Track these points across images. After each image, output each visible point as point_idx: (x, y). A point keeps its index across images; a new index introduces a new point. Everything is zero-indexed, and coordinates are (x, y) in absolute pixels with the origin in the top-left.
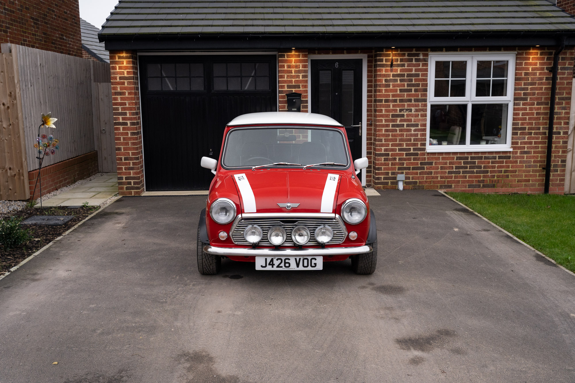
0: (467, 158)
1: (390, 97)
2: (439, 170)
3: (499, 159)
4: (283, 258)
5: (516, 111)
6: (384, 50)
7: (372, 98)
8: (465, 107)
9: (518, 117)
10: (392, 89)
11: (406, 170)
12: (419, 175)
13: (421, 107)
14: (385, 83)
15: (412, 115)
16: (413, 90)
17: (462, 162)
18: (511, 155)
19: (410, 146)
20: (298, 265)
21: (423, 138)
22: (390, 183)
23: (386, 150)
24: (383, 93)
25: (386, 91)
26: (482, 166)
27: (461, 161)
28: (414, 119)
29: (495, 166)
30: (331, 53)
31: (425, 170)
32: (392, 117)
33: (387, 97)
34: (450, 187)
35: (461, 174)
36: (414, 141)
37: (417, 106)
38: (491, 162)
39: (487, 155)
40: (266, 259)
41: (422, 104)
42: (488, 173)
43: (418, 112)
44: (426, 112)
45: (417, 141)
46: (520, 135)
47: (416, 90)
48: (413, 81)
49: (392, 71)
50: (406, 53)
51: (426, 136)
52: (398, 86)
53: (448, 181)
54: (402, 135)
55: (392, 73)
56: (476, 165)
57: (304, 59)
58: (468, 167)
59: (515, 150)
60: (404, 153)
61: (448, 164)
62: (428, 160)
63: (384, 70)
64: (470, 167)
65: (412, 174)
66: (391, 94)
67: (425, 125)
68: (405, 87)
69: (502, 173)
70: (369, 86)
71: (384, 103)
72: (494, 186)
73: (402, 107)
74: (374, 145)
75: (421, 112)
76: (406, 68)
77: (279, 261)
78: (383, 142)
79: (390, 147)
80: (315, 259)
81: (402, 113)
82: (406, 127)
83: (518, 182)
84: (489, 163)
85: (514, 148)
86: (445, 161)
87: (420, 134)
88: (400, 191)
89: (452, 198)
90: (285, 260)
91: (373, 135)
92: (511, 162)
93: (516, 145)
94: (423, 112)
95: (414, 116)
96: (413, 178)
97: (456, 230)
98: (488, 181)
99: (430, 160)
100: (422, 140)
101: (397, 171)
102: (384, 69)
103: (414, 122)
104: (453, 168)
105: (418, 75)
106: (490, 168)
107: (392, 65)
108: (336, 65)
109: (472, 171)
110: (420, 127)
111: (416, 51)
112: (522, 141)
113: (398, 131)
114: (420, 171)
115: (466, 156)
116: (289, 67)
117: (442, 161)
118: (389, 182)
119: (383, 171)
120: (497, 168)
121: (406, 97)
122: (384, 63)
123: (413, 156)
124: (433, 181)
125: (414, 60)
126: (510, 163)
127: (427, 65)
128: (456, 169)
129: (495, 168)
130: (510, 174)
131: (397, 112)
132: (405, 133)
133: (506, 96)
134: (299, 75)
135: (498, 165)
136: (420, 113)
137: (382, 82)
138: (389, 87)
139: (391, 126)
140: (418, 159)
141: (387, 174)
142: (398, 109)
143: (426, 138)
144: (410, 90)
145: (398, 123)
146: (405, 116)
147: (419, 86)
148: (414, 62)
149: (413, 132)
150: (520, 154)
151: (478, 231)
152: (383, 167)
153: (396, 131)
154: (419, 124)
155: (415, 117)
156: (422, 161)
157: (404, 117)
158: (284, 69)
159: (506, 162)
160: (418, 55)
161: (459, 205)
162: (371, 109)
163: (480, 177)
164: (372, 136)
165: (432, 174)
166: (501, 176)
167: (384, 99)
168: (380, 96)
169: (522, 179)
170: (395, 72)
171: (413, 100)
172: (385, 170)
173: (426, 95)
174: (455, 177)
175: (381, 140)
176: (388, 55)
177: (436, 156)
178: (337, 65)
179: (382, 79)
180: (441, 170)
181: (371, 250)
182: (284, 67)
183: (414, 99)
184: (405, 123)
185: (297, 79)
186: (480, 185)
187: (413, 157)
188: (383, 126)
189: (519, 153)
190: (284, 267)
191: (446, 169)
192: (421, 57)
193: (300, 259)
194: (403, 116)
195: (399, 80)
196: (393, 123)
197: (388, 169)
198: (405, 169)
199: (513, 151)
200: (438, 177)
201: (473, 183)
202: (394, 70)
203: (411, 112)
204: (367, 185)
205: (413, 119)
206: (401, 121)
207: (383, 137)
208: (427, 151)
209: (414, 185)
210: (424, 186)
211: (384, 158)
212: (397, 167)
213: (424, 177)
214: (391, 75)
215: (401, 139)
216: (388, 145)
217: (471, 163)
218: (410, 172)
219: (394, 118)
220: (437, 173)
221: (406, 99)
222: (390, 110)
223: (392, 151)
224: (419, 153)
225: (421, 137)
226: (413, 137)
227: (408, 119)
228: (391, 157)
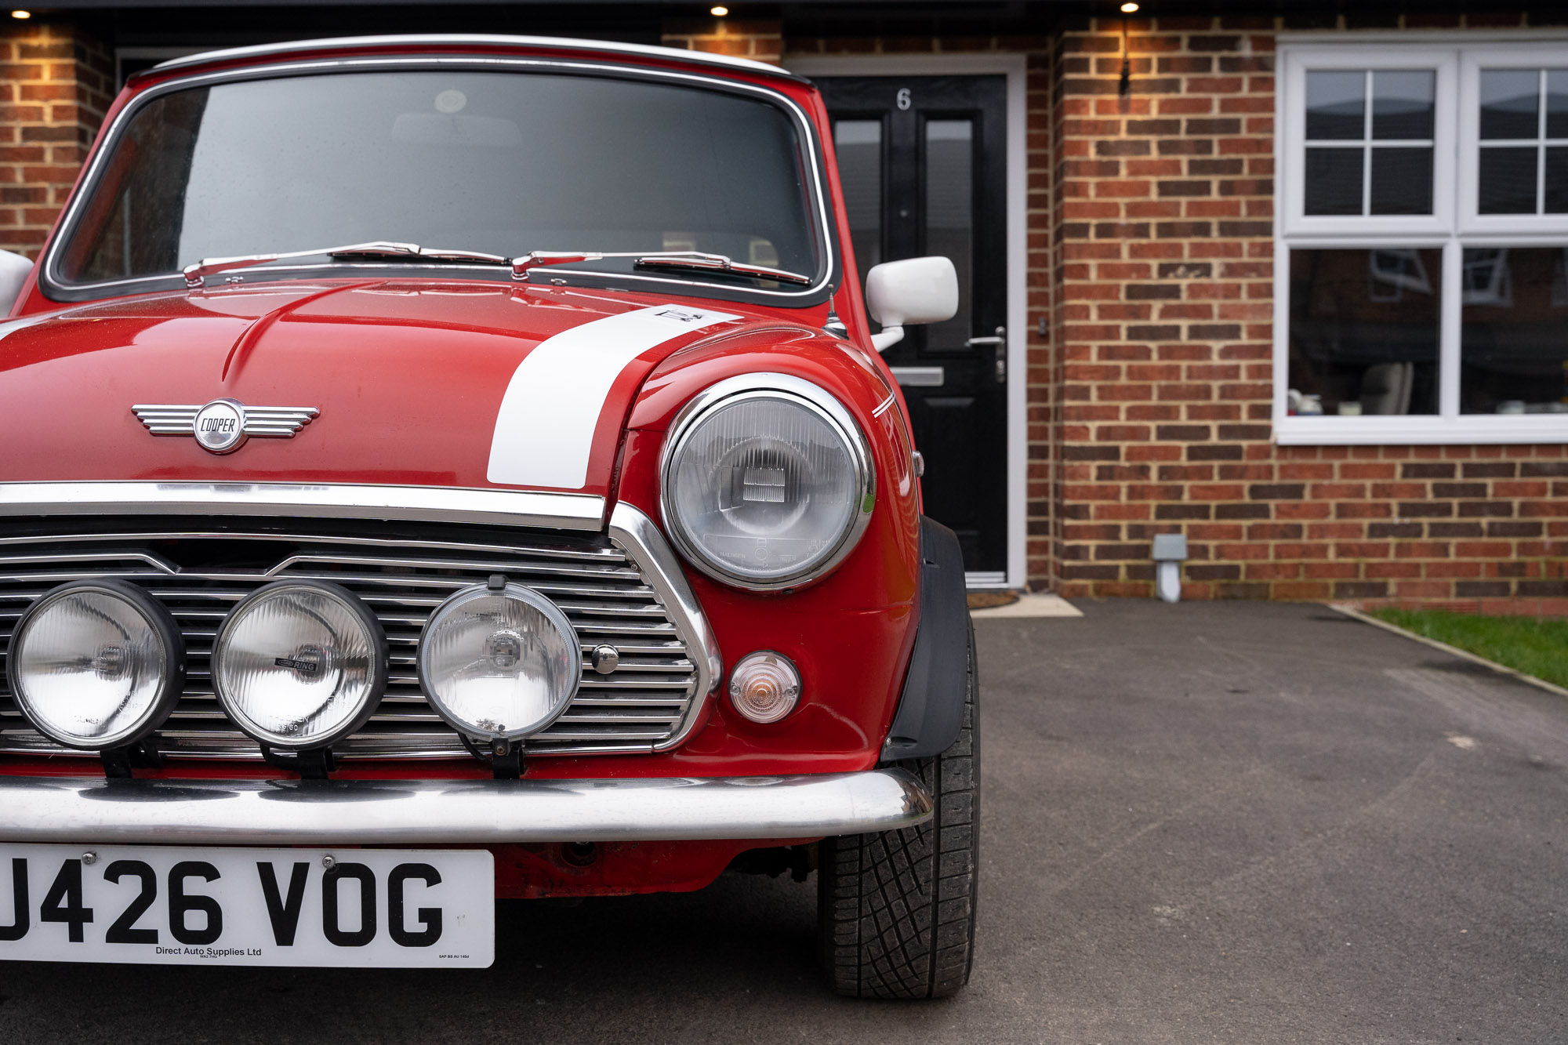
0: (1449, 470)
1: (1117, 215)
2: (1332, 519)
4: (162, 864)
6: (1094, 22)
7: (1047, 227)
8: (1432, 258)
10: (1126, 183)
11: (1192, 518)
12: (1244, 540)
13: (1251, 255)
14: (1099, 158)
15: (1211, 291)
16: (1215, 187)
17: (1429, 488)
19: (1206, 418)
20: (284, 928)
21: (1261, 383)
22: (1123, 572)
23: (1104, 433)
24: (1088, 196)
25: (1102, 189)
26: (1516, 506)
27: (1422, 481)
28: (1221, 306)
30: (879, 48)
31: (1273, 517)
32: (1128, 298)
33: (1106, 216)
34: (1380, 590)
35: (1425, 539)
36: (1223, 396)
37: (1234, 250)
38: (1550, 486)
39: (1533, 459)
40: (20, 869)
41: (1252, 245)
42: (1540, 533)
43: (1237, 277)
44: (1272, 275)
45: (1234, 398)
47: (1226, 188)
48: (1216, 149)
49: (1124, 107)
50: (1185, 36)
51: (1272, 378)
52: (1152, 168)
53: (1370, 566)
54: (1173, 372)
55: (1124, 119)
56: (1489, 499)
58: (1456, 510)
60: (1180, 448)
61: (1369, 494)
62: (1281, 478)
63: (1092, 106)
64: (1465, 510)
65: (1217, 533)
66: (1122, 201)
67: (1267, 331)
68: (1178, 172)
70: (1034, 181)
71: (1093, 239)
72: (1566, 590)
73: (1171, 257)
74: (1056, 419)
75: (1249, 277)
76: (1184, 94)
77: (130, 887)
78: (1094, 400)
79: (1123, 421)
80: (432, 877)
81: (1170, 281)
82: (1190, 338)
84: (1542, 492)
86: (1353, 482)
87: (1249, 368)
88: (1169, 603)
89: (1397, 629)
90: (179, 873)
91: (1052, 376)
94: (1259, 276)
95: (1220, 293)
96: (1220, 552)
97: (1463, 742)
99: (1293, 477)
100: (1258, 392)
101: (1152, 520)
102: (1092, 100)
103: (1223, 316)
104: (1389, 513)
105: (1233, 126)
106: (1547, 514)
107: (1124, 86)
108: (900, 97)
109: (1470, 523)
110: (1249, 338)
111: (1225, 26)
113: (1155, 355)
114: (1250, 522)
115: (1443, 459)
117: (1344, 482)
118: (1117, 567)
119: (1092, 522)
121: (1188, 215)
122: (1093, 74)
123: (1219, 457)
124: (1308, 567)
125: (1215, 65)
127: (1269, 84)
128: (1401, 515)
131: (1150, 278)
132: (1184, 364)
136: (1244, 282)
137: (1085, 152)
138: (1117, 173)
139: (1124, 333)
140: (1241, 473)
141: (1113, 532)
142: (1154, 263)
143: (1271, 386)
144: (1204, 188)
145: (1155, 320)
146: (1184, 295)
147: (1239, 171)
148: (1216, 73)
149: (1216, 361)
152: (1093, 505)
153: (1146, 353)
154: (1244, 329)
155: (1226, 297)
156: (1259, 477)
157: (1178, 297)
160: (1232, 43)
161: (1438, 649)
162: (1042, 274)
163: (1506, 550)
164: (1047, 381)
165: (1300, 538)
167: (1094, 221)
168: (1078, 209)
170: (1139, 111)
171: (1215, 228)
172: (1101, 518)
173: (1267, 208)
174: (1401, 550)
175: (1084, 393)
176: (1111, 45)
177: (1318, 461)
178: (903, 99)
179: (1087, 142)
180: (1337, 518)
181: (915, 808)
183: (1221, 223)
184: (1184, 324)
186: (1508, 584)
187: (1220, 463)
188: (1092, 333)
190: (166, 938)
191: (1362, 516)
192: (1246, 51)
193: (300, 872)
194: (1173, 292)
195: (1154, 147)
196: (1133, 323)
197: (1117, 512)
198: (1188, 512)
200: (1326, 547)
201: (1479, 575)
202: (1133, 106)
203: (1208, 275)
204: (1030, 583)
205: (1216, 304)
206: (1166, 313)
207: (1092, 378)
208: (1276, 439)
209: (1224, 581)
210: (1268, 585)
211: (1100, 468)
212: (1153, 503)
213: (1265, 547)
214: (1124, 127)
215: (1167, 387)
216: (1113, 413)
217: (1463, 490)
218: (1210, 527)
219: (1136, 302)
220: (1319, 531)
221: (1187, 223)
222: (1122, 267)
223: (1133, 439)
224: (1245, 448)
225: (1250, 382)
226: (1219, 379)
227: (1194, 306)
228: (1127, 464)
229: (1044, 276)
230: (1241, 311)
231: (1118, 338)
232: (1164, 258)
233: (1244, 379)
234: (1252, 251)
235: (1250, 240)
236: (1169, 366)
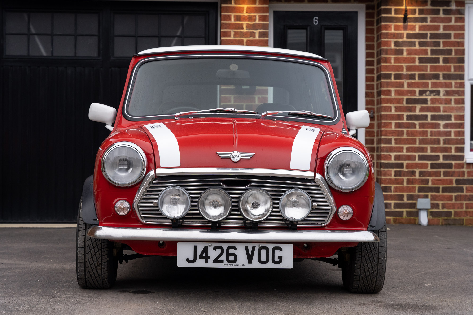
1: (403, 71)
4: (225, 246)
7: (374, 74)
10: (406, 58)
11: (433, 192)
12: (454, 201)
13: (455, 87)
14: (395, 48)
15: (440, 101)
16: (441, 60)
19: (438, 152)
20: (250, 260)
21: (460, 138)
22: (405, 214)
23: (397, 158)
24: (391, 63)
25: (396, 60)
28: (444, 107)
30: (306, 1)
31: (465, 192)
32: (407, 103)
33: (398, 71)
36: (444, 143)
37: (449, 85)
40: (195, 247)
41: (456, 83)
43: (450, 96)
44: (464, 95)
45: (449, 144)
47: (446, 61)
48: (441, 45)
49: (405, 28)
50: (429, 1)
51: (464, 136)
52: (416, 52)
54: (425, 133)
55: (405, 32)
57: (263, 7)
60: (427, 164)
62: (468, 176)
63: (393, 27)
65: (442, 198)
66: (404, 65)
67: (462, 117)
68: (427, 54)
70: (368, 55)
71: (393, 80)
73: (424, 87)
74: (377, 152)
75: (455, 96)
76: (429, 23)
77: (218, 251)
78: (393, 144)
79: (405, 153)
80: (281, 249)
81: (424, 97)
82: (432, 120)
87: (455, 132)
88: (423, 226)
90: (228, 249)
91: (375, 134)
94: (459, 96)
95: (443, 102)
96: (444, 206)
100: (459, 142)
101: (417, 193)
102: (393, 25)
103: (444, 111)
105: (448, 36)
107: (405, 20)
108: (314, 20)
110: (455, 120)
113: (417, 127)
114: (456, 194)
116: (238, 18)
118: (403, 212)
119: (393, 193)
121: (431, 71)
122: (393, 15)
123: (443, 168)
125: (441, 12)
127: (462, 20)
131: (415, 96)
132: (429, 130)
134: (254, 33)
136: (453, 98)
137: (390, 46)
138: (402, 54)
139: (405, 117)
140: (452, 174)
141: (401, 197)
142: (417, 90)
143: (464, 139)
144: (437, 60)
145: (417, 112)
146: (429, 103)
147: (451, 54)
148: (442, 15)
149: (442, 129)
152: (393, 186)
153: (414, 126)
154: (453, 116)
155: (446, 104)
156: (459, 176)
157: (427, 104)
158: (229, 22)
160: (448, 4)
162: (371, 93)
164: (374, 136)
167: (393, 73)
168: (387, 68)
170: (411, 30)
171: (441, 76)
172: (396, 192)
173: (462, 69)
175: (389, 141)
176: (400, 3)
178: (316, 21)
179: (390, 42)
181: (376, 239)
182: (230, 19)
183: (444, 74)
184: (429, 114)
185: (251, 39)
187: (444, 170)
188: (393, 117)
190: (225, 262)
192: (453, 7)
193: (254, 248)
194: (425, 101)
195: (417, 44)
196: (409, 114)
197: (402, 189)
198: (431, 190)
202: (409, 27)
203: (439, 95)
205: (442, 106)
206: (422, 110)
207: (392, 136)
208: (466, 160)
209: (446, 218)
210: (463, 220)
211: (395, 171)
212: (417, 186)
213: (462, 204)
214: (405, 36)
215: (422, 139)
216: (400, 149)
218: (440, 195)
219: (410, 105)
221: (430, 74)
222: (404, 91)
223: (409, 160)
224: (454, 164)
225: (456, 138)
226: (443, 136)
227: (433, 107)
228: (407, 170)
229: (372, 93)
231: (403, 119)
232: (421, 88)
233: (453, 137)
234: (456, 85)
235: (455, 81)
236: (423, 131)
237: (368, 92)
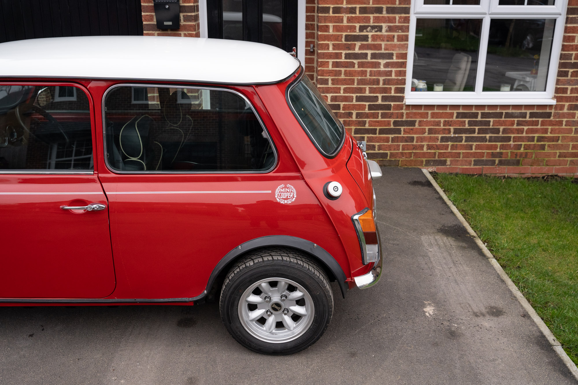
0: (475, 115)
1: (342, 3)
2: (426, 135)
3: (530, 117)
5: (569, 33)
7: (315, 4)
8: (477, 23)
9: (571, 44)
11: (369, 134)
12: (390, 143)
13: (399, 22)
15: (381, 38)
17: (467, 122)
18: (553, 111)
19: (376, 93)
21: (400, 78)
23: (334, 99)
26: (501, 130)
27: (464, 119)
28: (385, 44)
29: (523, 129)
31: (402, 133)
32: (346, 41)
33: (338, 4)
34: (444, 163)
35: (463, 143)
36: (384, 84)
37: (392, 20)
38: (516, 122)
39: (510, 111)
41: (400, 18)
42: (510, 141)
43: (393, 32)
44: (408, 31)
45: (389, 84)
46: (571, 76)
51: (405, 76)
53: (440, 153)
54: (364, 73)
56: (491, 127)
58: (477, 131)
59: (560, 102)
60: (365, 105)
61: (442, 125)
62: (407, 118)
64: (480, 131)
65: (379, 140)
67: (404, 56)
69: (533, 141)
71: (331, 14)
72: (518, 163)
73: (365, 22)
75: (398, 32)
78: (330, 85)
79: (342, 94)
81: (364, 33)
82: (371, 58)
83: (559, 156)
84: (513, 124)
85: (558, 99)
86: (437, 120)
87: (396, 72)
92: (551, 123)
93: (563, 94)
94: (403, 32)
95: (385, 39)
96: (380, 148)
97: (430, 311)
98: (509, 154)
99: (411, 118)
100: (399, 82)
103: (385, 49)
104: (449, 132)
106: (514, 133)
109: (482, 137)
110: (397, 59)
112: (574, 87)
113: (356, 66)
114: (393, 136)
115: (474, 111)
117: (432, 119)
120: (526, 133)
121: (373, 4)
123: (381, 109)
124: (415, 153)
126: (550, 125)
128: (454, 133)
129: (522, 133)
130: (547, 143)
131: (355, 32)
132: (369, 70)
133: (554, 4)
135: (527, 127)
136: (396, 34)
139: (343, 56)
140: (390, 116)
142: (358, 25)
143: (405, 79)
145: (357, 51)
146: (370, 40)
149: (382, 68)
150: (568, 109)
151: (477, 316)
153: (353, 65)
154: (395, 55)
155: (388, 41)
156: (397, 118)
157: (368, 41)
159: (543, 124)
161: (452, 212)
162: (312, 25)
163: (496, 147)
165: (413, 142)
166: (532, 147)
167: (332, 6)
168: (325, 1)
169: (568, 152)
171: (384, 9)
173: (408, 1)
174: (453, 148)
175: (326, 82)
177: (422, 111)
180: (428, 134)
183: (387, 8)
184: (369, 52)
186: (495, 161)
187: (382, 111)
188: (330, 56)
189: (566, 107)
191: (438, 134)
194: (366, 38)
196: (348, 52)
198: (368, 131)
199: (556, 105)
200: (423, 146)
201: (483, 157)
203: (381, 31)
205: (383, 44)
206: (361, 47)
207: (329, 76)
208: (405, 102)
209: (381, 159)
210: (399, 161)
212: (353, 128)
213: (399, 146)
215: (360, 79)
216: (338, 90)
217: (481, 123)
218: (376, 137)
219: (349, 43)
220: (421, 139)
221: (373, 7)
222: (344, 27)
223: (346, 101)
224: (392, 106)
225: (396, 78)
226: (383, 76)
227: (374, 45)
228: (343, 112)
230: (394, 47)
231: (341, 58)
232: (362, 23)
233: (393, 76)
234: (400, 20)
235: (400, 15)
236: (362, 70)
237: (308, 24)
